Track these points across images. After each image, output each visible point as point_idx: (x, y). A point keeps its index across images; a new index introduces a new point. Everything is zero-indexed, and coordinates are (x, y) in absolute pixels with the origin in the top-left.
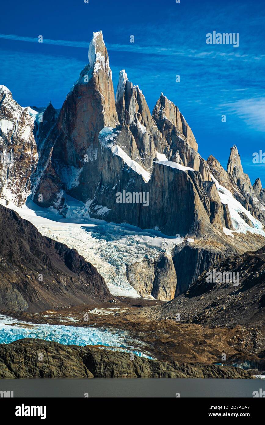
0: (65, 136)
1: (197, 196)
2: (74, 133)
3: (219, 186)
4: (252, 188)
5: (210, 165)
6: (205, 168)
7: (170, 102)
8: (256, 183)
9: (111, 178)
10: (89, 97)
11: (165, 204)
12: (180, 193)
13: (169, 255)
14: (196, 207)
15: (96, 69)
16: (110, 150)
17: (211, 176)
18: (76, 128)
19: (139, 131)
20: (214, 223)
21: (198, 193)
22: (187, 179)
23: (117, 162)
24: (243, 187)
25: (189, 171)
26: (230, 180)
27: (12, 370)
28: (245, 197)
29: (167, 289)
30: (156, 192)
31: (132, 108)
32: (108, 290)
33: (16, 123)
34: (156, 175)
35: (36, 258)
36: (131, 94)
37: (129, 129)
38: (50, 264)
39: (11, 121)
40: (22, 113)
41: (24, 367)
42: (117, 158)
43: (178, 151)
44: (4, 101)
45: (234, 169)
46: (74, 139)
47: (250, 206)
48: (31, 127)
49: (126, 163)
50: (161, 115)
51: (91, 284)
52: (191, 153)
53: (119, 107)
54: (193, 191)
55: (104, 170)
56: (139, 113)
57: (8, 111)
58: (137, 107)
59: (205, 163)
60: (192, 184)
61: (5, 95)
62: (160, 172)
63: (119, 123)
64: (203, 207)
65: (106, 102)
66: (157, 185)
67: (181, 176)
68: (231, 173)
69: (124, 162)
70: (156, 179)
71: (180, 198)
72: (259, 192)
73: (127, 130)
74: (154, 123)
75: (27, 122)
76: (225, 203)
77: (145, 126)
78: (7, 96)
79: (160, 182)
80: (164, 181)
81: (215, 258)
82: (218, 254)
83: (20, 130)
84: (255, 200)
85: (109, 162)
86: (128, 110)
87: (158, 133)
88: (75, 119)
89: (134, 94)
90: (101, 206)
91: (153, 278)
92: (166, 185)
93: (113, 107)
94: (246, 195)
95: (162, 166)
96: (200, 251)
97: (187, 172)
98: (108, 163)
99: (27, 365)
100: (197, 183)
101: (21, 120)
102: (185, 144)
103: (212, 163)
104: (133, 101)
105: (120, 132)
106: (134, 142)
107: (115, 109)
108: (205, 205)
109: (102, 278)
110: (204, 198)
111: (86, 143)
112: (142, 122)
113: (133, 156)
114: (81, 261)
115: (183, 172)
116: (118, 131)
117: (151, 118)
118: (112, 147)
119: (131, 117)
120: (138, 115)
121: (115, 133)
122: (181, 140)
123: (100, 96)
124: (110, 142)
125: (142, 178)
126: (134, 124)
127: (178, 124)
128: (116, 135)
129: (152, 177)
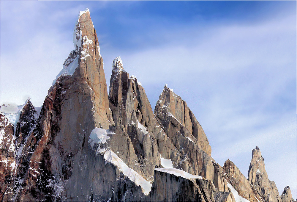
5: (227, 171)
6: (220, 176)
9: (105, 191)
15: (83, 56)
16: (102, 156)
17: (229, 185)
18: (60, 131)
19: (139, 132)
22: (195, 189)
23: (111, 171)
25: (197, 180)
26: (252, 189)
31: (129, 104)
34: (157, 185)
36: (128, 87)
42: (110, 166)
45: (257, 176)
48: (5, 130)
49: (121, 172)
50: (165, 111)
52: (202, 157)
55: (96, 182)
56: (138, 111)
58: (136, 103)
60: (200, 195)
62: (162, 181)
63: (113, 123)
65: (96, 97)
67: (187, 187)
68: (254, 181)
69: (119, 171)
70: (158, 190)
73: (124, 131)
74: (157, 122)
77: (146, 126)
80: (167, 192)
86: (125, 107)
87: (162, 135)
88: (60, 120)
89: (131, 87)
92: (170, 197)
93: (106, 104)
95: (165, 174)
97: (195, 181)
98: (100, 172)
102: (196, 147)
103: (229, 170)
105: (114, 133)
106: (132, 146)
111: (73, 148)
112: (142, 122)
113: (130, 162)
115: (190, 181)
116: (112, 133)
117: (153, 117)
118: (104, 153)
119: (129, 115)
120: (137, 113)
121: (108, 135)
122: (190, 142)
123: (89, 90)
124: (102, 146)
125: (141, 190)
126: (133, 123)
127: (187, 123)
128: (109, 137)
129: (153, 188)
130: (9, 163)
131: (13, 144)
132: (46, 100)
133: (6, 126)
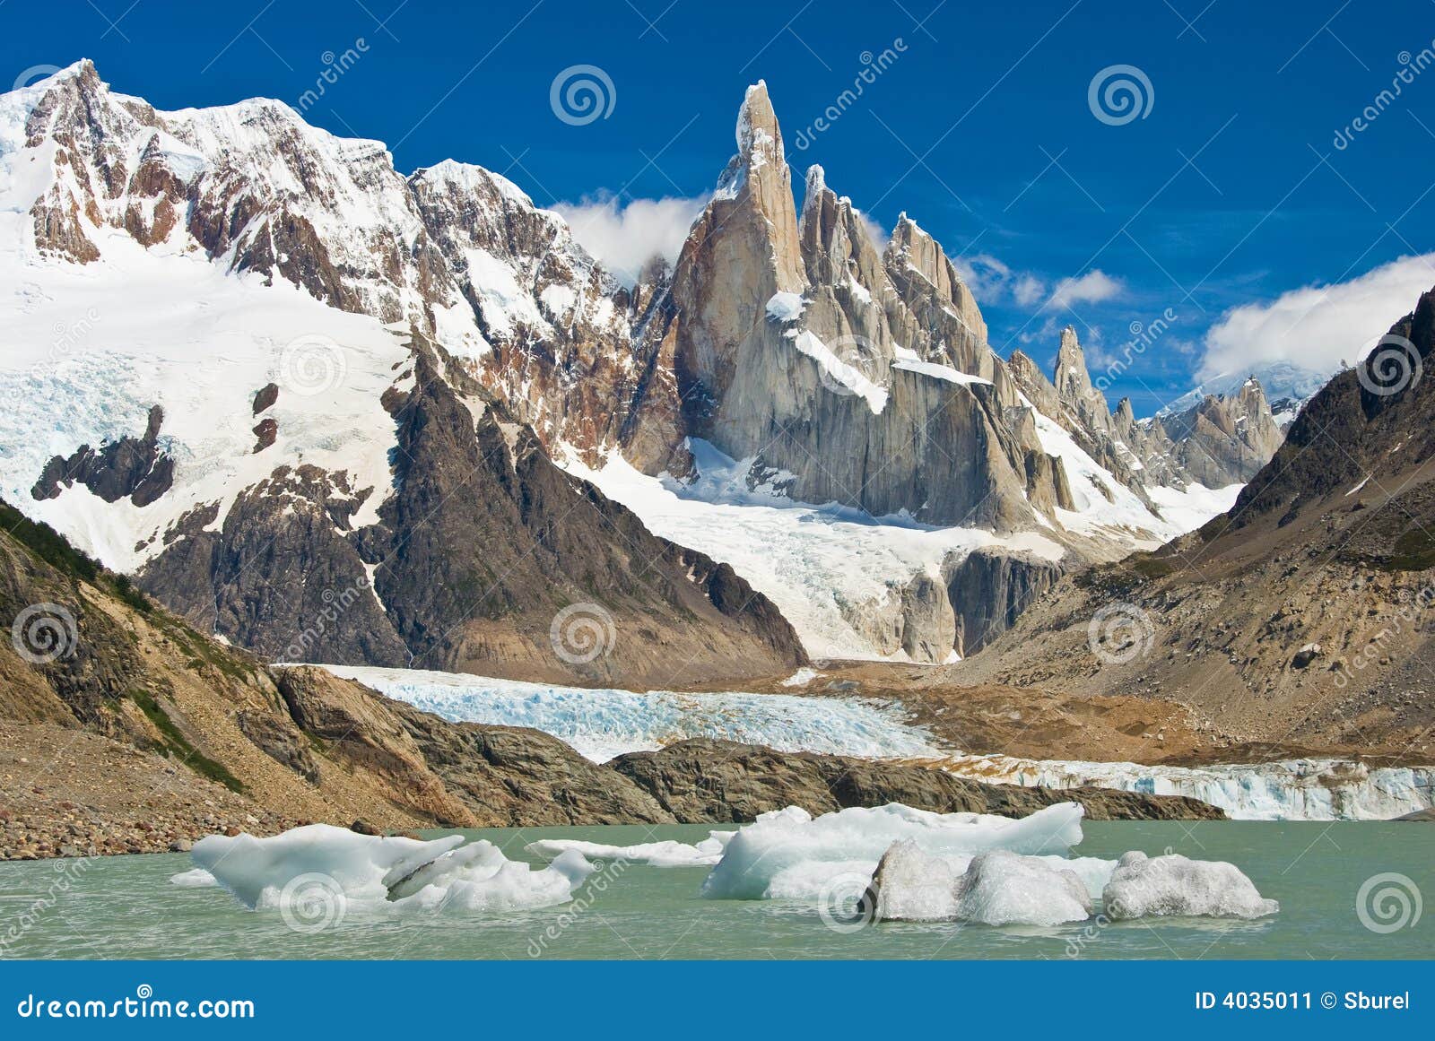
0: (689, 316)
1: (993, 440)
2: (710, 310)
3: (1039, 418)
4: (1111, 419)
5: (1016, 371)
6: (1007, 379)
7: (922, 233)
8: (1120, 409)
9: (797, 407)
10: (742, 229)
11: (922, 461)
12: (955, 435)
13: (935, 573)
14: (992, 465)
15: (754, 164)
16: (790, 342)
17: (1020, 395)
18: (713, 299)
19: (855, 300)
20: (1034, 498)
21: (996, 432)
22: (971, 401)
23: (809, 370)
24: (1091, 419)
25: (973, 385)
26: (1063, 403)
27: (669, 810)
28: (1096, 440)
29: (931, 649)
30: (900, 435)
31: (837, 250)
32: (805, 654)
33: (582, 292)
34: (898, 395)
35: (643, 585)
36: (835, 219)
37: (832, 295)
38: (675, 598)
39: (571, 287)
40: (592, 270)
41: (697, 802)
42: (807, 361)
43: (943, 341)
44: (555, 244)
45: (1070, 379)
46: (710, 322)
47: (1110, 462)
48: (613, 300)
50: (901, 262)
51: (766, 640)
52: (972, 345)
53: (807, 248)
54: (983, 428)
55: (780, 390)
56: (853, 261)
57: (562, 267)
58: (848, 248)
59: (1005, 365)
60: (981, 413)
61: (555, 232)
62: (907, 387)
63: (809, 284)
64: (1008, 463)
65: (778, 236)
66: (902, 417)
67: (956, 397)
68: (1064, 388)
70: (899, 405)
71: (954, 446)
72: (1128, 428)
73: (829, 297)
74: (887, 281)
75: (604, 289)
76: (1055, 455)
77: (867, 287)
78: (559, 233)
79: (907, 410)
80: (917, 407)
81: (1040, 578)
82: (1046, 568)
83: (590, 308)
84: (1120, 446)
85: (790, 372)
86: (829, 255)
87: (896, 305)
88: (712, 279)
89: (840, 217)
90: (775, 470)
91: (901, 626)
92: (922, 417)
93: (795, 249)
94: (1099, 436)
95: (911, 374)
96: (1004, 562)
97: (969, 388)
98: (788, 372)
99: (702, 797)
100: (992, 408)
101: (591, 286)
102: (959, 327)
103: (1021, 368)
104: (840, 236)
105: (814, 302)
106: (845, 323)
107: (799, 252)
108: (1012, 460)
109: (789, 627)
110: (1010, 444)
111: (736, 331)
112: (859, 280)
114: (742, 592)
115: (960, 386)
116: (808, 301)
117: (880, 271)
118: (795, 337)
119: (836, 269)
120: (851, 265)
121: (804, 305)
122: (950, 318)
123: (766, 225)
124: (792, 324)
125: (867, 405)
126: (844, 283)
127: (941, 281)
128: (804, 309)
129: (889, 400)
130: (620, 360)
131: (628, 325)
132: (686, 243)
133: (616, 292)
